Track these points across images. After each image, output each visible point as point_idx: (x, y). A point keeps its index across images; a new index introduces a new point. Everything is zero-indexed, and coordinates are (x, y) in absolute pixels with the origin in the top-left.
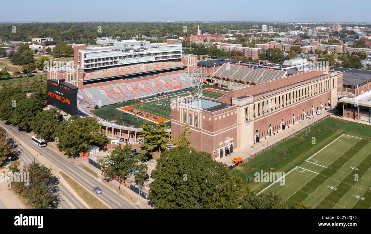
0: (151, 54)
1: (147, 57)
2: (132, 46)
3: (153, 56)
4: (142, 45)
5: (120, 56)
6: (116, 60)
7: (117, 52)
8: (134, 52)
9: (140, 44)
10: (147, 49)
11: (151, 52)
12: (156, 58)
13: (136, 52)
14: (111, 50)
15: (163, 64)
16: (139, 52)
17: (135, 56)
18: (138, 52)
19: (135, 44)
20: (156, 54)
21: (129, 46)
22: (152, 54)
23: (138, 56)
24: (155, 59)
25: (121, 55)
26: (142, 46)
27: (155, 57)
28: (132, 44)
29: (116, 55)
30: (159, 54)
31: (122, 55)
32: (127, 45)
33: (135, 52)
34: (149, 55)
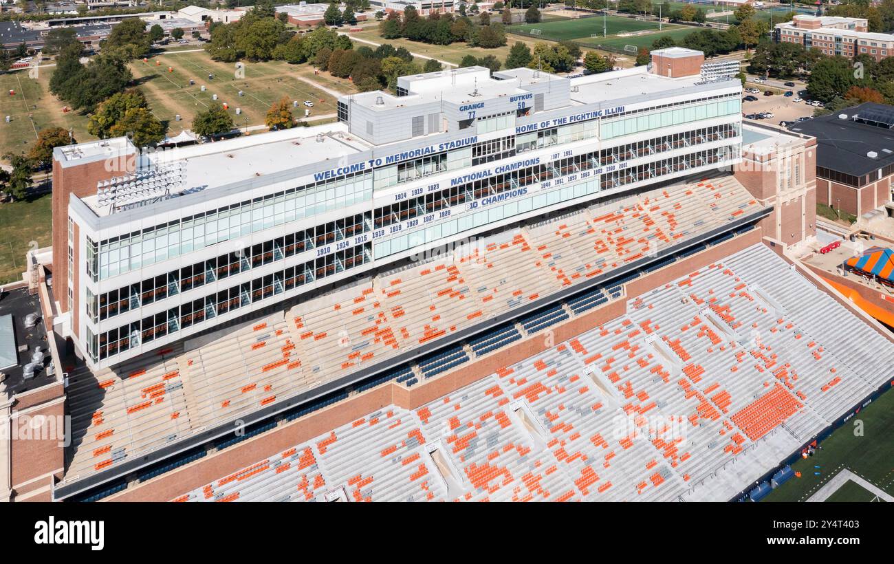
0: (577, 158)
1: (552, 181)
2: (465, 124)
3: (591, 171)
4: (523, 112)
5: (381, 204)
6: (352, 242)
7: (363, 183)
8: (475, 162)
9: (515, 106)
10: (555, 131)
11: (579, 149)
12: (605, 181)
13: (490, 159)
14: (312, 180)
15: (646, 210)
16: (505, 155)
17: (480, 188)
18: (498, 157)
19: (479, 113)
20: (606, 156)
21: (443, 125)
22: (583, 161)
23: (501, 182)
24: (603, 188)
25: (386, 198)
26: (525, 121)
27: (603, 177)
28: (465, 116)
29: (355, 202)
30: (623, 152)
31: (399, 196)
32: (434, 118)
33: (483, 161)
34: (568, 165)
